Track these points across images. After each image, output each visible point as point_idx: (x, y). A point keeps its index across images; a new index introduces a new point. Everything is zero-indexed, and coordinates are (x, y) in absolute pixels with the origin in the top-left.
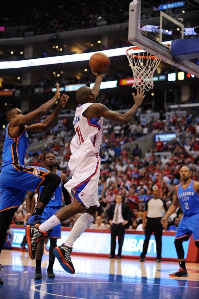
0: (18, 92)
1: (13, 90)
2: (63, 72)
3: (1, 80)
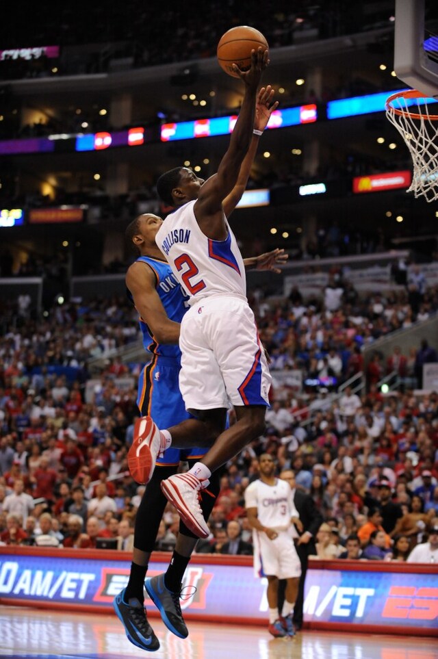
0: (96, 212)
1: (84, 207)
2: (209, 159)
3: (53, 181)
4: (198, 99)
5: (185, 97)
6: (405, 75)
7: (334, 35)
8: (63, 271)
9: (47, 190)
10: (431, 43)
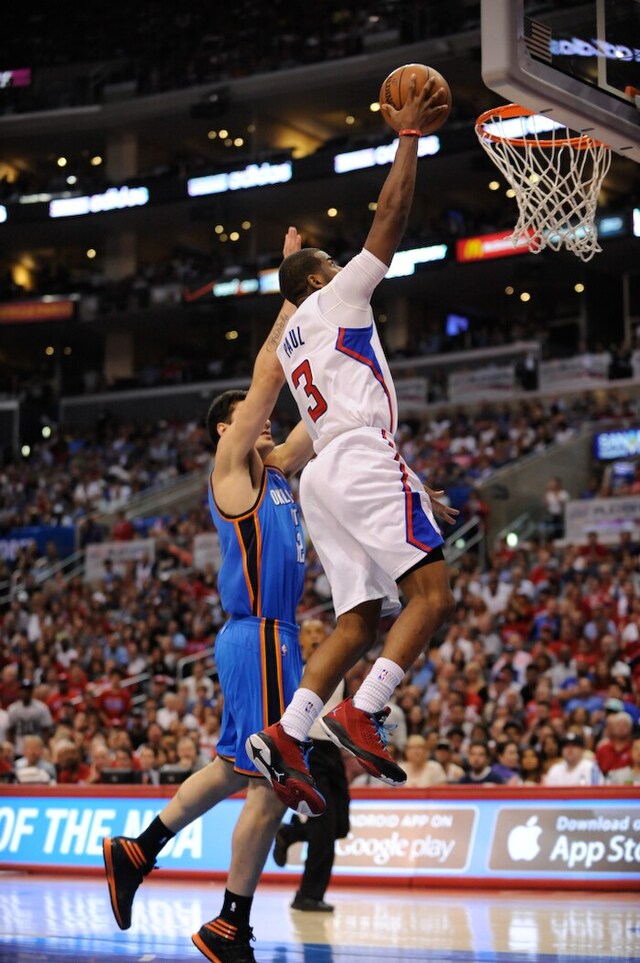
0: (92, 304)
1: (75, 297)
2: (251, 223)
3: (28, 262)
4: (232, 137)
5: (212, 135)
6: (498, 82)
7: (423, 38)
8: (47, 390)
9: (22, 277)
10: (533, 36)
